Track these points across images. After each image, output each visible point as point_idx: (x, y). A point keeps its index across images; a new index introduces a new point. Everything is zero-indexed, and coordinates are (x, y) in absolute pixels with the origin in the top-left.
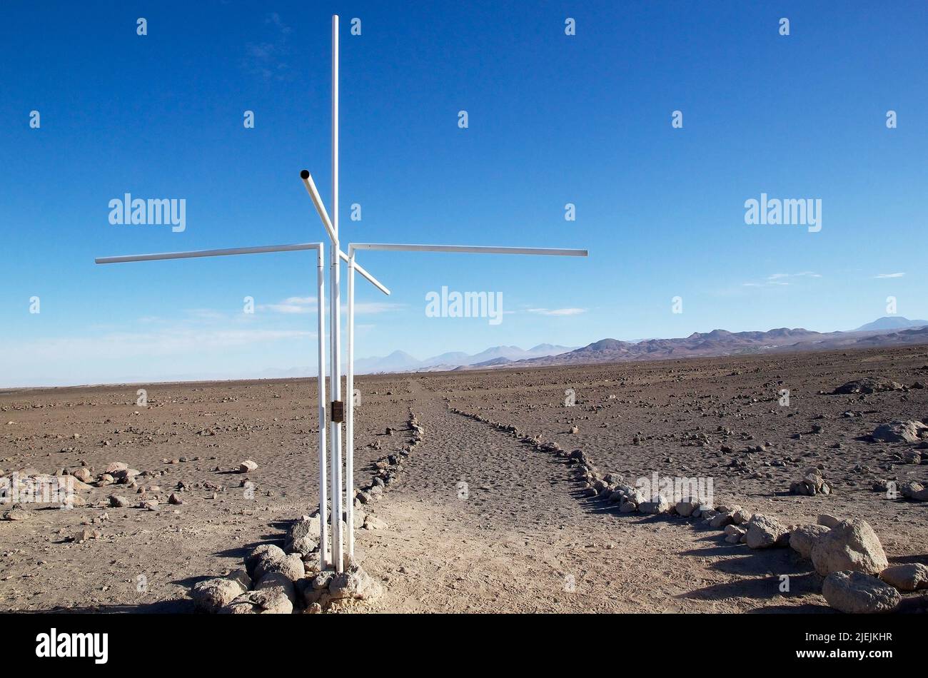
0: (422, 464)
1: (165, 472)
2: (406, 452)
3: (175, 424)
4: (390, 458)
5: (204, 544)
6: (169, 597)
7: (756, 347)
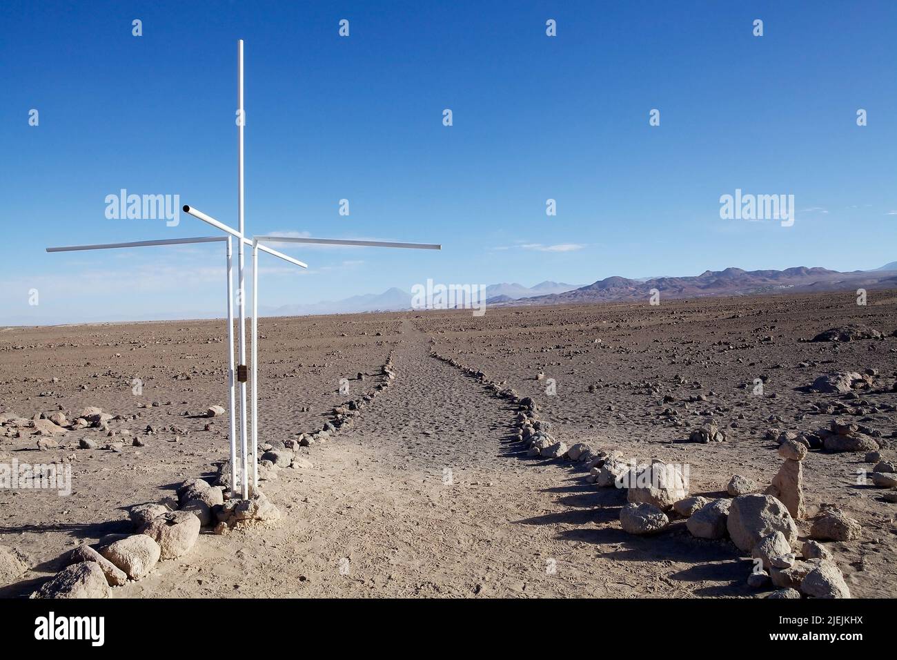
0: (380, 410)
1: (137, 417)
2: (370, 398)
3: (154, 367)
4: (351, 403)
5: (152, 480)
6: (114, 519)
7: (771, 287)
